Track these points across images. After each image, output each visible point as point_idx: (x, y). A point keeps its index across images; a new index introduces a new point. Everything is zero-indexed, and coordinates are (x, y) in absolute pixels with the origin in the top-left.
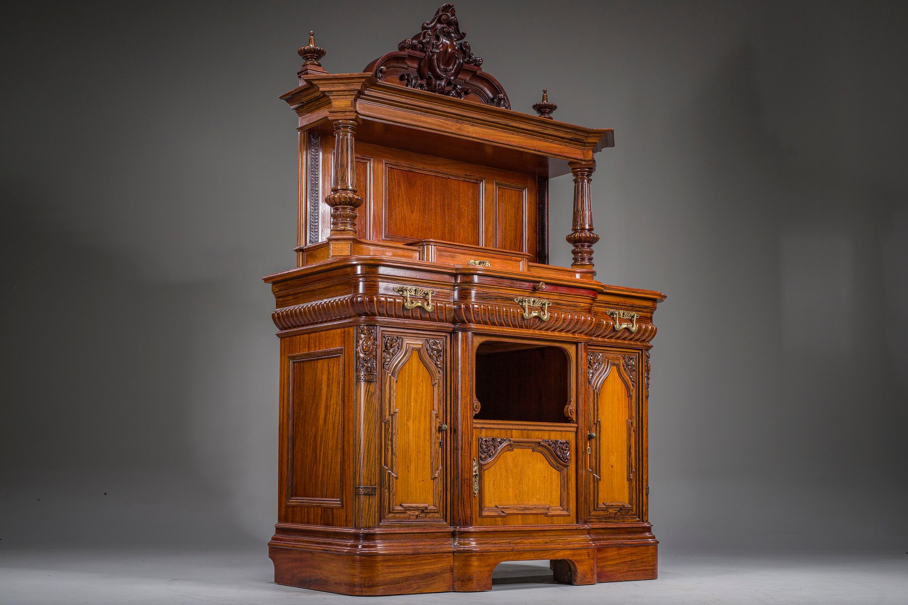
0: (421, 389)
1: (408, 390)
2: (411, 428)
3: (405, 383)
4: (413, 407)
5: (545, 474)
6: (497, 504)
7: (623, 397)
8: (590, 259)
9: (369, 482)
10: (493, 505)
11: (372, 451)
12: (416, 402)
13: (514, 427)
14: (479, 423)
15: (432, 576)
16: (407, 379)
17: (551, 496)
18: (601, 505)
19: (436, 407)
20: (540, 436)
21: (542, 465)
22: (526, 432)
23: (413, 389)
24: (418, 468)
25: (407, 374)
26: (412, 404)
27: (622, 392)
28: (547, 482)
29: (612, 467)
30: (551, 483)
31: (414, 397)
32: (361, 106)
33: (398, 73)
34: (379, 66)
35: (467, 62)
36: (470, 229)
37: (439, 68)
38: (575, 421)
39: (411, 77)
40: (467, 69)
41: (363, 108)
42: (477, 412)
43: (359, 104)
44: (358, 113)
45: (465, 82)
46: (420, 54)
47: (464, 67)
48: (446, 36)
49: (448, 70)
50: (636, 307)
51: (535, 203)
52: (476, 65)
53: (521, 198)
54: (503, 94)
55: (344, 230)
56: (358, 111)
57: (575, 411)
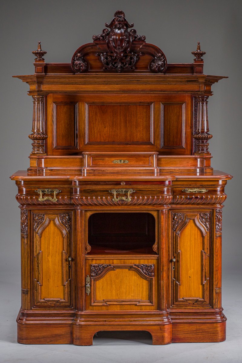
0: (56, 240)
1: (48, 241)
2: (50, 260)
3: (46, 238)
4: (51, 249)
5: (138, 282)
6: (104, 298)
7: (199, 237)
8: (207, 149)
9: (25, 287)
10: (102, 299)
11: (26, 272)
12: (53, 246)
13: (114, 258)
14: (90, 257)
15: (59, 336)
16: (47, 235)
17: (142, 294)
18: (180, 299)
19: (65, 249)
20: (133, 262)
21: (136, 277)
22: (123, 260)
23: (51, 240)
24: (54, 280)
25: (47, 233)
26: (51, 248)
27: (198, 235)
28: (140, 287)
29: (190, 277)
30: (143, 287)
31: (52, 244)
32: (44, 87)
33: (94, 53)
34: (75, 55)
35: (134, 40)
36: (144, 132)
37: (115, 47)
38: (158, 253)
39: (102, 53)
40: (136, 43)
41: (45, 88)
42: (89, 251)
43: (43, 86)
44: (42, 91)
45: (140, 49)
46: (103, 42)
47: (134, 43)
48: (119, 29)
49: (122, 47)
50: (205, 186)
51: (191, 111)
52: (142, 40)
53: (181, 109)
54: (161, 53)
55: (34, 153)
56: (42, 90)
57: (158, 248)
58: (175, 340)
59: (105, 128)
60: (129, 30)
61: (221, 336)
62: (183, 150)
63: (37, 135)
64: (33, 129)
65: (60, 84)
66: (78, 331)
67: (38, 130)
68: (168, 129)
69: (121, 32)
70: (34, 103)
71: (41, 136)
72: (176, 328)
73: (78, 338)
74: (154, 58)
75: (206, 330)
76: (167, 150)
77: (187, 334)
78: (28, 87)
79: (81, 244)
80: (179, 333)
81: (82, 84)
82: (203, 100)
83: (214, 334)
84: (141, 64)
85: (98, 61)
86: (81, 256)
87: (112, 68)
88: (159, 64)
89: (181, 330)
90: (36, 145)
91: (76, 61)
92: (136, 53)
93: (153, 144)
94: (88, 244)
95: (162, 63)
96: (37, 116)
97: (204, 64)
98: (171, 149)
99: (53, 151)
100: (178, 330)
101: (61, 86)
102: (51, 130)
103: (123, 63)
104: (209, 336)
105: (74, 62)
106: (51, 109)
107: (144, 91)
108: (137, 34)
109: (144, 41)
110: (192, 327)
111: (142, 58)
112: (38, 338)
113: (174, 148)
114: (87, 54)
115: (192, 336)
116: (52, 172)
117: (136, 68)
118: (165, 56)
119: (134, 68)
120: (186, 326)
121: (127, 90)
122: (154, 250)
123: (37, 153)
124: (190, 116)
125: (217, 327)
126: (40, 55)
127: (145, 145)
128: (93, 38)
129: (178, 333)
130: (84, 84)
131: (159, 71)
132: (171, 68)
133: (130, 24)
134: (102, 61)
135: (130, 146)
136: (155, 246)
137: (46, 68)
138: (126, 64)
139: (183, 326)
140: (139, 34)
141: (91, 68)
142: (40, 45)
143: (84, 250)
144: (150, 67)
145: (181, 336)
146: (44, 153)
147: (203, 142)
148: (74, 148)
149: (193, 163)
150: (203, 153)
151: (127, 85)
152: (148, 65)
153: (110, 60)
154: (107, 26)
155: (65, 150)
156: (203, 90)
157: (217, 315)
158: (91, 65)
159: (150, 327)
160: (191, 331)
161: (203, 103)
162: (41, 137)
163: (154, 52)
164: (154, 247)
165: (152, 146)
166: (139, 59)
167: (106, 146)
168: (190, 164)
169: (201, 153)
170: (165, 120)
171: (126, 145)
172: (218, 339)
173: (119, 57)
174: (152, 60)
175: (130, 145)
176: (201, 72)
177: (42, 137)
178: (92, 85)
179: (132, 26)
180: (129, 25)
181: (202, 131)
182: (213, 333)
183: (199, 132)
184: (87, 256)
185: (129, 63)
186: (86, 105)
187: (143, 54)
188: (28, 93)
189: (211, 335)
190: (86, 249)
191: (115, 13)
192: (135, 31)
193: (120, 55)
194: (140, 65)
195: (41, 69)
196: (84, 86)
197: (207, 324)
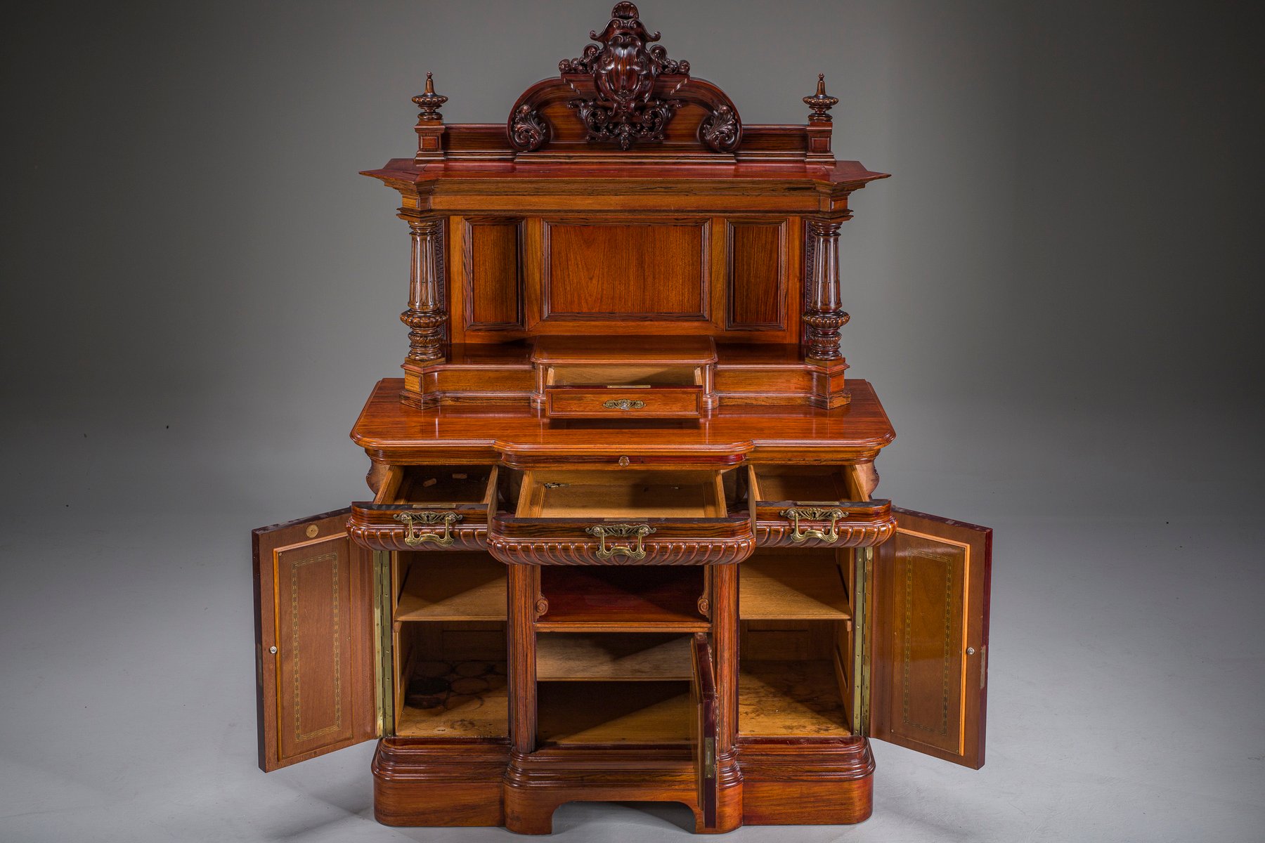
8: (835, 352)
15: (473, 809)
32: (437, 200)
33: (562, 99)
34: (517, 107)
35: (662, 73)
36: (686, 290)
37: (616, 92)
38: (710, 620)
39: (584, 101)
40: (667, 79)
41: (438, 202)
42: (543, 614)
43: (434, 198)
44: (431, 210)
45: (676, 91)
46: (585, 76)
47: (662, 79)
48: (624, 46)
49: (631, 91)
50: (825, 461)
51: (801, 241)
52: (680, 72)
53: (776, 236)
54: (727, 105)
55: (415, 359)
56: (433, 208)
57: (711, 606)
58: (749, 818)
59: (591, 279)
60: (649, 46)
61: (861, 810)
62: (780, 333)
63: (420, 317)
64: (412, 303)
65: (476, 195)
66: (517, 801)
67: (424, 304)
68: (745, 284)
69: (629, 55)
70: (414, 240)
71: (429, 319)
72: (752, 791)
73: (517, 817)
74: (710, 113)
75: (825, 797)
76: (743, 333)
77: (779, 805)
78: (396, 199)
79: (523, 599)
80: (759, 804)
81: (529, 195)
82: (827, 235)
83: (843, 807)
84: (679, 126)
85: (574, 119)
86: (524, 625)
87: (608, 138)
88: (722, 132)
89: (765, 797)
90: (418, 341)
91: (518, 123)
92: (665, 101)
93: (708, 320)
94: (539, 596)
95: (730, 130)
96: (422, 271)
97: (834, 129)
98: (750, 331)
99: (465, 336)
100: (758, 797)
101: (479, 198)
102: (461, 286)
103: (633, 125)
104: (831, 810)
105: (513, 127)
106: (460, 236)
107: (682, 211)
108: (669, 56)
109: (686, 75)
110: (791, 789)
111: (679, 112)
112: (423, 813)
113: (758, 328)
114: (547, 103)
115: (790, 811)
116: (458, 404)
117: (667, 137)
118: (736, 111)
119: (661, 137)
120: (777, 788)
121: (639, 209)
122: (701, 612)
123: (422, 361)
124: (797, 252)
125: (850, 791)
126: (431, 106)
127: (687, 321)
128: (560, 68)
129: (757, 804)
130: (534, 195)
131: (724, 148)
132: (755, 139)
133: (651, 32)
134: (582, 119)
135: (652, 323)
136: (703, 604)
137: (447, 140)
138: (642, 128)
139: (770, 788)
140: (673, 57)
141: (557, 137)
142: (432, 81)
143: (530, 610)
144: (702, 136)
145: (765, 810)
146: (440, 358)
147: (825, 334)
148: (516, 328)
149: (802, 383)
150: (826, 360)
151: (641, 197)
152: (696, 130)
153: (604, 120)
154: (593, 37)
155: (494, 333)
156: (827, 209)
157: (853, 761)
158: (556, 129)
159: (689, 793)
160: (788, 798)
161: (827, 241)
162: (429, 323)
163: (711, 99)
164: (700, 604)
165: (704, 325)
166: (674, 115)
167: (593, 323)
168: (792, 386)
169: (821, 360)
170: (737, 261)
171: (642, 321)
172: (854, 817)
173: (624, 112)
174: (705, 118)
175: (651, 320)
176: (825, 149)
177: (432, 322)
178: (554, 195)
179: (657, 38)
180: (650, 36)
181: (825, 307)
182: (842, 804)
183: (818, 311)
184: (538, 625)
185: (649, 125)
186: (546, 224)
187: (684, 102)
188: (399, 212)
189: (838, 807)
190: (536, 608)
191: (615, 9)
192: (663, 52)
193: (628, 108)
194: (677, 130)
195: (433, 142)
196: (534, 199)
197: (828, 784)
